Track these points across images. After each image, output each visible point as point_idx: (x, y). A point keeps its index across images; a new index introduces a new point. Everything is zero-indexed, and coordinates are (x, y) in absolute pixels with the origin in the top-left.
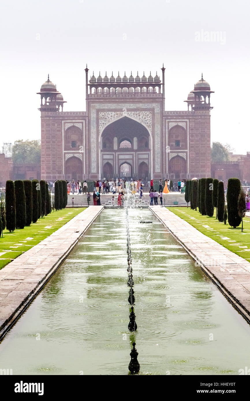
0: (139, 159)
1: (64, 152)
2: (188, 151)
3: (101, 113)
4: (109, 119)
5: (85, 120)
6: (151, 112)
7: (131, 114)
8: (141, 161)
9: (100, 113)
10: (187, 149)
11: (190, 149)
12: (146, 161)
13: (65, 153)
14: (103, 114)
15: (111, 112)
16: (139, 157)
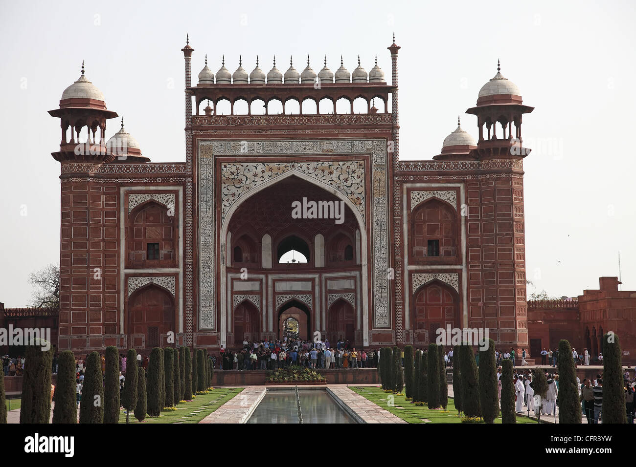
0: (329, 292)
1: (124, 271)
2: (463, 267)
3: (228, 166)
4: (248, 182)
5: (184, 185)
6: (362, 162)
7: (308, 168)
8: (335, 297)
9: (225, 167)
10: (460, 263)
11: (468, 263)
12: (348, 297)
13: (127, 276)
14: (234, 169)
15: (255, 164)
16: (329, 288)
